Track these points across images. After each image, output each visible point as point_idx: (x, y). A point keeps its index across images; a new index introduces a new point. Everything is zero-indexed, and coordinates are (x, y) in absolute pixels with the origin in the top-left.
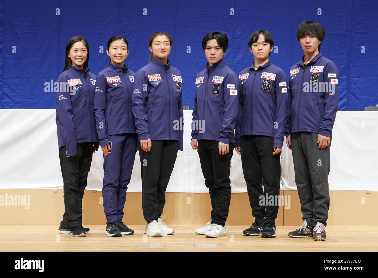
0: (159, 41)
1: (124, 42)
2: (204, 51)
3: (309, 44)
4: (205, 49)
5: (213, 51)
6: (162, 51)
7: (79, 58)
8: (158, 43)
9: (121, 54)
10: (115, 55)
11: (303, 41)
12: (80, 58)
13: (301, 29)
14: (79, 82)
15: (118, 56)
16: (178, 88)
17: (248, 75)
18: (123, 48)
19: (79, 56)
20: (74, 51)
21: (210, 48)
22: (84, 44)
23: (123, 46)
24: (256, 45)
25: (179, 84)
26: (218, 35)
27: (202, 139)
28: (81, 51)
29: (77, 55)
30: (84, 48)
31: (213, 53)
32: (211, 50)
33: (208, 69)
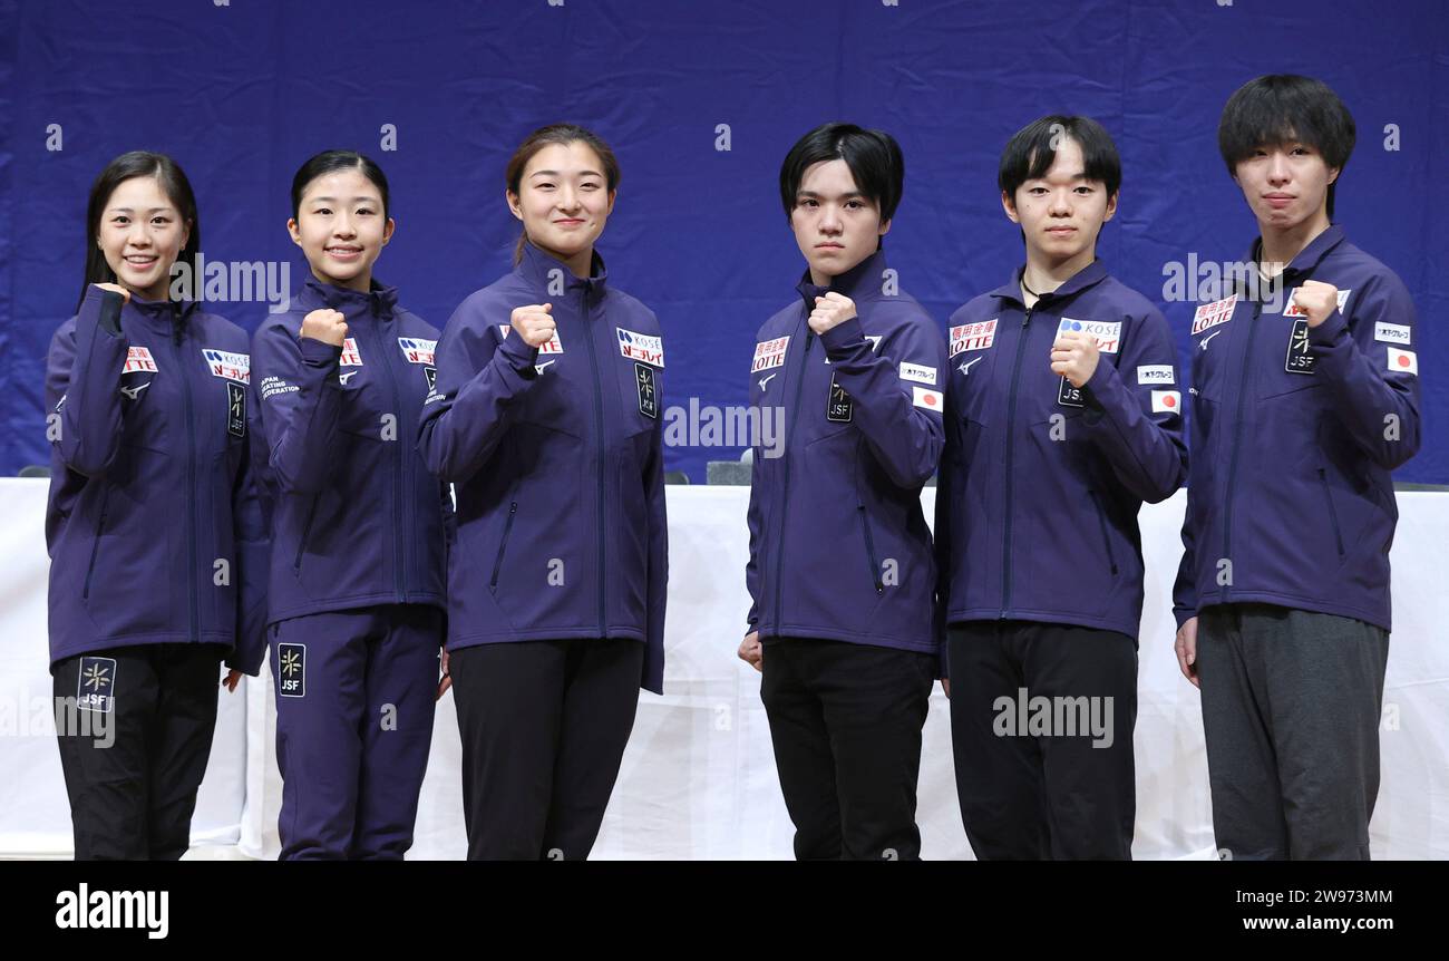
0: (552, 169)
1: (368, 180)
2: (790, 216)
3: (1286, 190)
4: (795, 207)
5: (830, 214)
6: (566, 217)
7: (134, 256)
8: (546, 179)
9: (351, 237)
10: (326, 239)
11: (1254, 173)
12: (140, 256)
13: (1241, 115)
14: (143, 364)
15: (338, 248)
16: (644, 394)
17: (992, 333)
18: (362, 206)
19: (133, 245)
20: (116, 220)
21: (816, 201)
22: (164, 187)
23: (362, 199)
24: (1041, 190)
25: (648, 373)
26: (856, 140)
27: (776, 637)
28: (145, 220)
29: (125, 243)
30: (165, 205)
31: (830, 223)
32: (820, 211)
33: (806, 301)
